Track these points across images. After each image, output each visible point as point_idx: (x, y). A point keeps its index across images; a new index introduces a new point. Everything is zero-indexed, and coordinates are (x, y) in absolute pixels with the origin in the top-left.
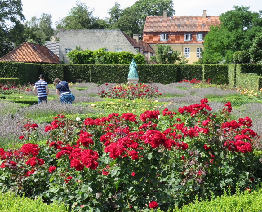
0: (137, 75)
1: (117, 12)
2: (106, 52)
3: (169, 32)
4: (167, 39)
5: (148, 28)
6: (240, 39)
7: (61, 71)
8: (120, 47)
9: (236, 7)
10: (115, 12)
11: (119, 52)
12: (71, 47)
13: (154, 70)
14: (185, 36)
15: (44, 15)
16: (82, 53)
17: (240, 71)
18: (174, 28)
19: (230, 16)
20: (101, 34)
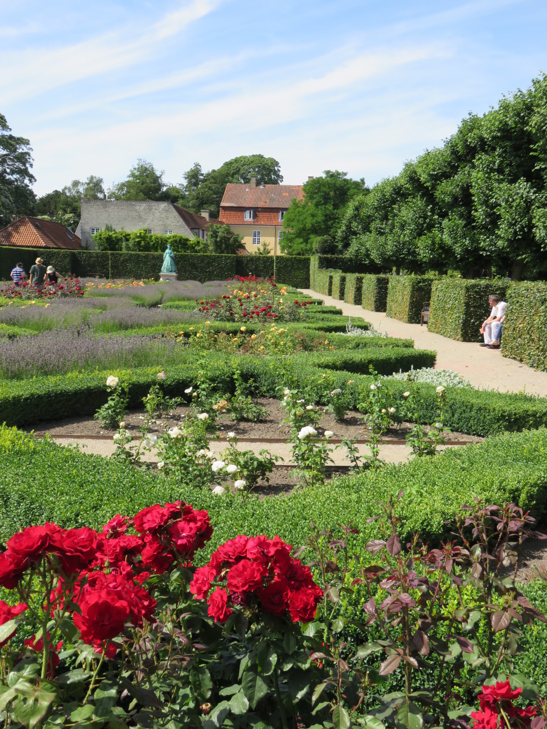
0: (174, 268)
1: (197, 176)
2: (149, 235)
3: (258, 208)
4: (254, 218)
5: (231, 200)
6: (331, 219)
7: (68, 260)
8: (169, 228)
9: (328, 172)
10: (194, 176)
11: (168, 235)
12: (98, 226)
13: (202, 261)
14: (280, 214)
15: (92, 178)
16: (114, 236)
17: (317, 266)
18: (266, 202)
19: (317, 185)
20: (143, 207)
